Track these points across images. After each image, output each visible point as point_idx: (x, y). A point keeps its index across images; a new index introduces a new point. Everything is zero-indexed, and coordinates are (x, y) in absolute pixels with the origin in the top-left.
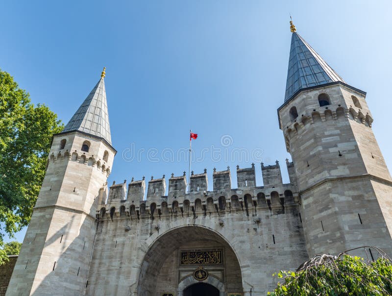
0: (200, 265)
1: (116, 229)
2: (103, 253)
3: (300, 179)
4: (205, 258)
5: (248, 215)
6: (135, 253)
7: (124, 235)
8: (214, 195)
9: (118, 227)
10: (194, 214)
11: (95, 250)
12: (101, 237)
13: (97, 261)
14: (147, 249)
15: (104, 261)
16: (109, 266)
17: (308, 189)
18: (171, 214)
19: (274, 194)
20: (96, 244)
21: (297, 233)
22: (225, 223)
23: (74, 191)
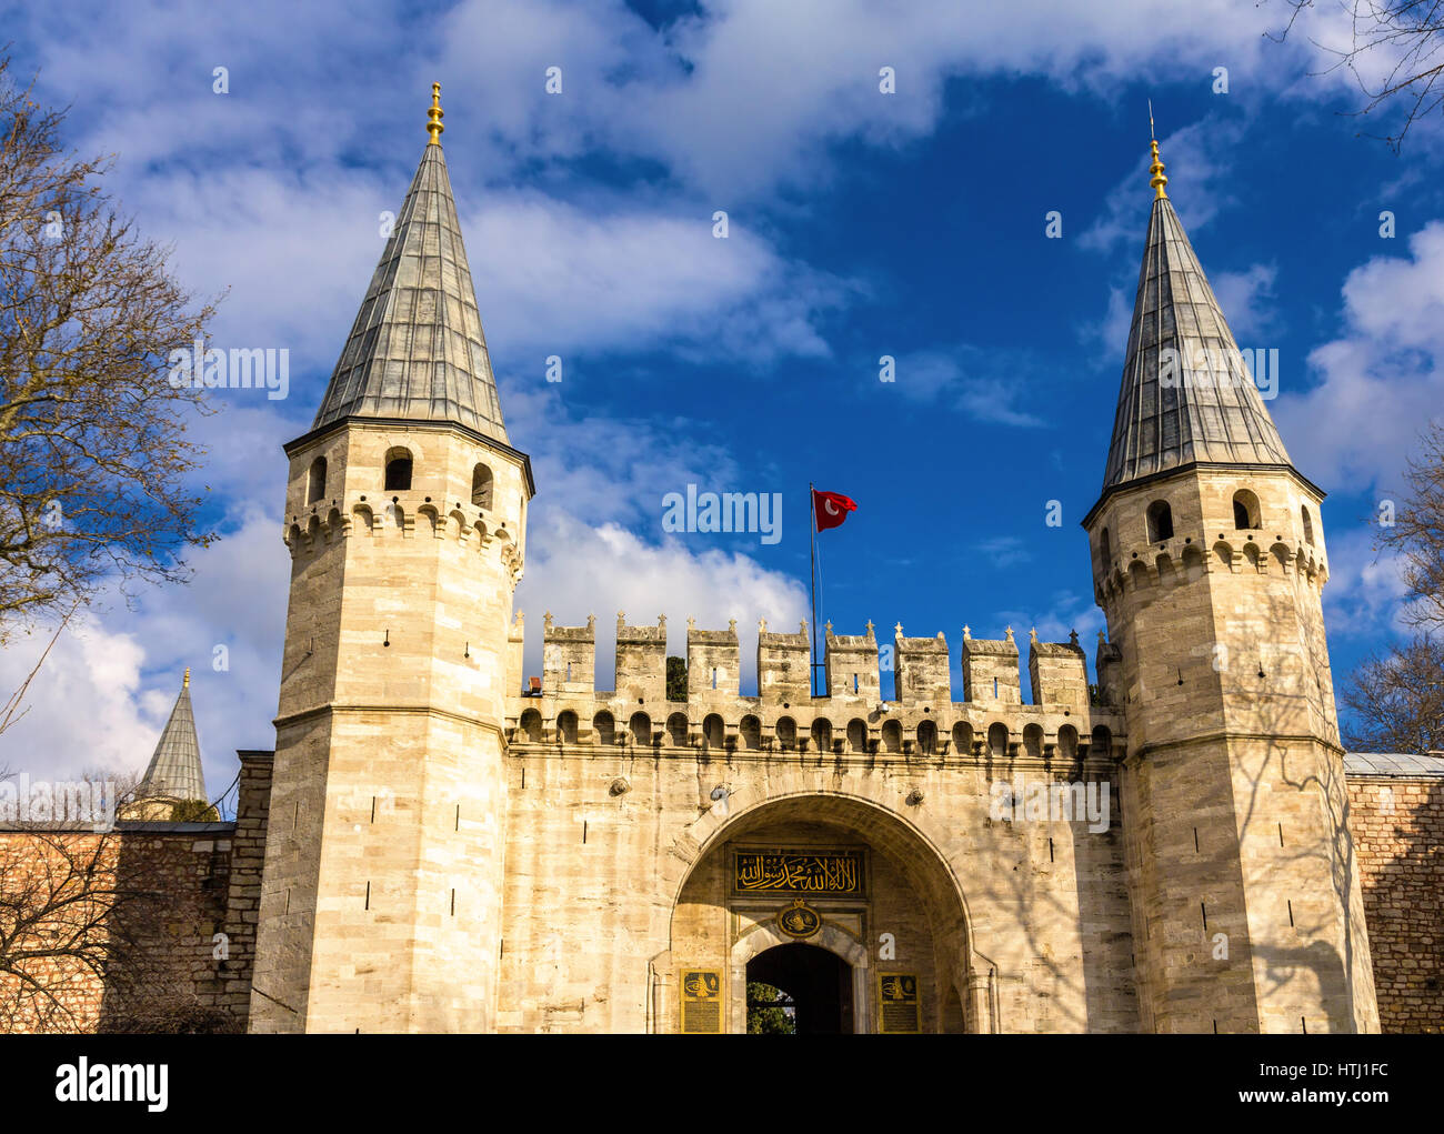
0: (796, 895)
1: (577, 785)
2: (540, 856)
3: (1152, 713)
4: (812, 875)
5: (989, 779)
6: (652, 862)
7: (611, 805)
8: (904, 713)
9: (585, 777)
10: (838, 761)
11: (512, 847)
12: (528, 803)
13: (524, 884)
14: (695, 857)
15: (549, 881)
16: (570, 898)
17: (1173, 745)
18: (765, 755)
19: (1067, 732)
20: (513, 827)
21: (1107, 839)
22: (927, 795)
23: (467, 655)
